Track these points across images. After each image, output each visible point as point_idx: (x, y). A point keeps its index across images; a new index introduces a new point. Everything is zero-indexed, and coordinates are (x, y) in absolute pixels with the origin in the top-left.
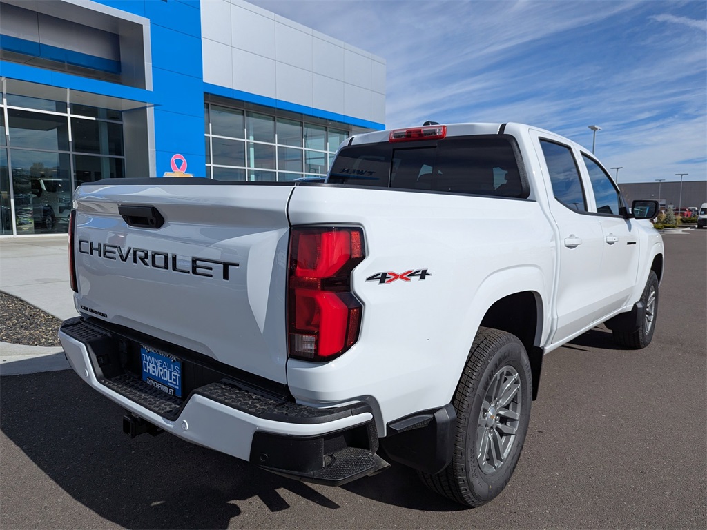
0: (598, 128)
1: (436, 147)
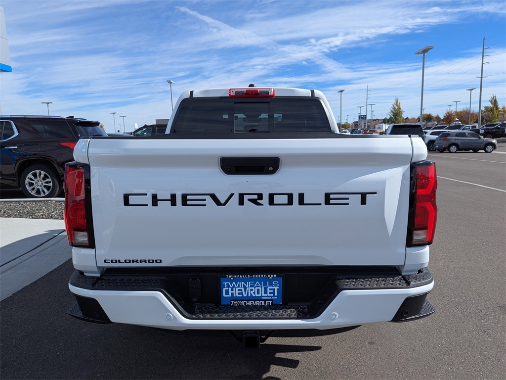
0: (173, 82)
1: (269, 102)
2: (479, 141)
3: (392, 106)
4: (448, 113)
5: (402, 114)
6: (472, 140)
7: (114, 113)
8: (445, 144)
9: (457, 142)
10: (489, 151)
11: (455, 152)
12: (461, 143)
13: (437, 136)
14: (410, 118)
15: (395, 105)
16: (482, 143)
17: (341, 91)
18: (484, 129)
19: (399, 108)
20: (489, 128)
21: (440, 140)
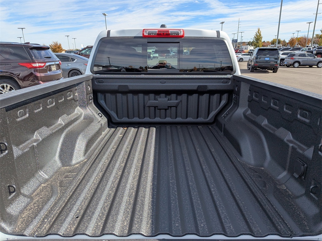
0: (107, 15)
1: (179, 42)
2: (314, 60)
3: (255, 34)
4: (292, 39)
5: (262, 39)
6: (310, 59)
7: (68, 36)
8: (291, 61)
9: (299, 60)
10: (320, 67)
11: (298, 67)
12: (302, 61)
13: (286, 56)
14: (266, 41)
15: (257, 33)
16: (315, 61)
17: (222, 23)
18: (316, 51)
19: (260, 35)
20: (320, 50)
21: (288, 58)
